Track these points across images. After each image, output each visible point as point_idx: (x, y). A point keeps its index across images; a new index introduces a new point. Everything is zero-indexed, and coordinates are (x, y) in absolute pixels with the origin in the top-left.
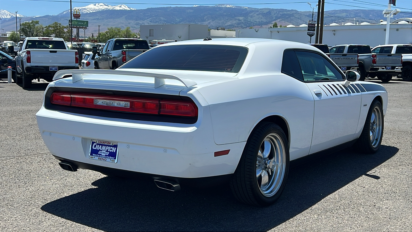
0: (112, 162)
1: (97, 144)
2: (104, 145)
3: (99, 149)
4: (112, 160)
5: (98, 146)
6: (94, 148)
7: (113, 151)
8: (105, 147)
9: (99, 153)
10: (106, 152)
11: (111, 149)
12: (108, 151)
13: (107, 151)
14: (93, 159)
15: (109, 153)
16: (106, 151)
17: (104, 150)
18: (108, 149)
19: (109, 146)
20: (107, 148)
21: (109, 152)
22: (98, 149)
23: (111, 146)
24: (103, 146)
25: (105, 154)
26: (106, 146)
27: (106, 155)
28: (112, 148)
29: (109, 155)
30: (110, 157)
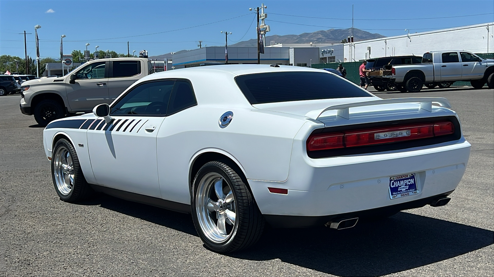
0: (414, 194)
1: (395, 181)
3: (397, 186)
4: (413, 192)
5: (395, 183)
6: (392, 187)
7: (412, 183)
8: (403, 181)
9: (399, 190)
10: (406, 186)
11: (409, 182)
12: (407, 184)
13: (406, 185)
14: (396, 198)
15: (408, 186)
16: (405, 186)
17: (403, 185)
18: (406, 183)
19: (406, 179)
20: (405, 182)
21: (408, 185)
22: (396, 186)
23: (408, 179)
24: (401, 181)
25: (405, 189)
27: (406, 190)
29: (409, 189)
30: (411, 190)
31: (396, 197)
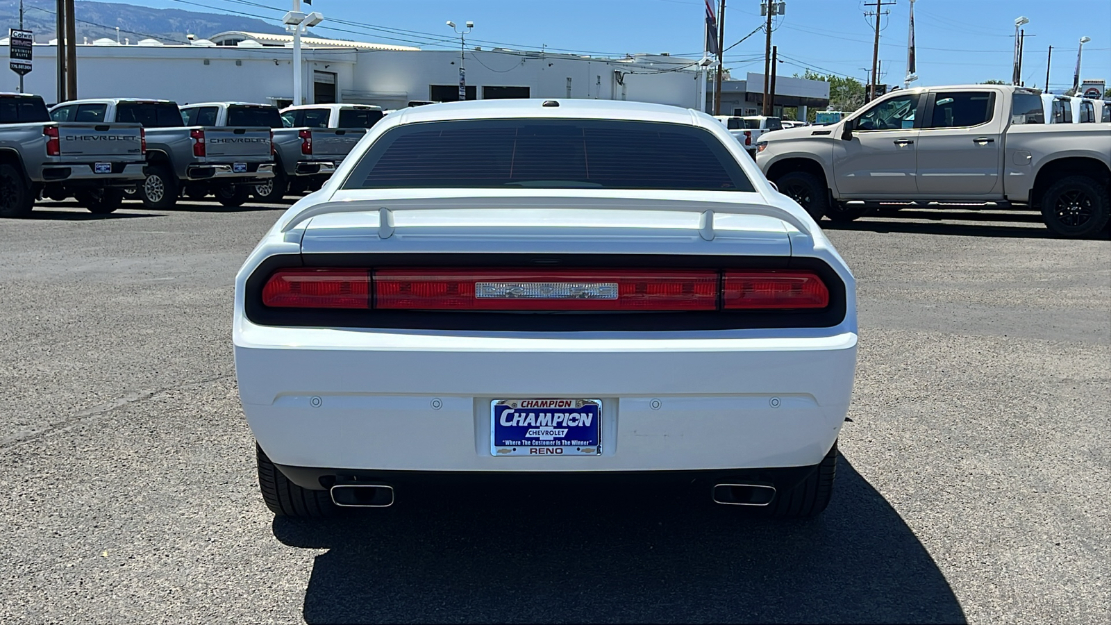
0: (584, 453)
1: (516, 411)
2: (545, 412)
3: (526, 424)
4: (581, 448)
5: (520, 416)
6: (503, 422)
7: (584, 423)
8: (549, 415)
9: (527, 435)
10: (557, 430)
11: (574, 420)
12: (564, 424)
13: (559, 425)
14: (508, 454)
15: (566, 431)
16: (555, 428)
17: (547, 425)
18: (560, 420)
19: (564, 411)
20: (559, 417)
21: (568, 427)
22: (521, 424)
23: (571, 411)
24: (542, 415)
25: (554, 436)
26: (553, 412)
27: (555, 439)
28: (576, 415)
29: (568, 438)
30: (574, 442)
31: (510, 451)
